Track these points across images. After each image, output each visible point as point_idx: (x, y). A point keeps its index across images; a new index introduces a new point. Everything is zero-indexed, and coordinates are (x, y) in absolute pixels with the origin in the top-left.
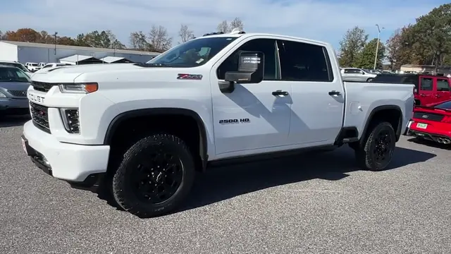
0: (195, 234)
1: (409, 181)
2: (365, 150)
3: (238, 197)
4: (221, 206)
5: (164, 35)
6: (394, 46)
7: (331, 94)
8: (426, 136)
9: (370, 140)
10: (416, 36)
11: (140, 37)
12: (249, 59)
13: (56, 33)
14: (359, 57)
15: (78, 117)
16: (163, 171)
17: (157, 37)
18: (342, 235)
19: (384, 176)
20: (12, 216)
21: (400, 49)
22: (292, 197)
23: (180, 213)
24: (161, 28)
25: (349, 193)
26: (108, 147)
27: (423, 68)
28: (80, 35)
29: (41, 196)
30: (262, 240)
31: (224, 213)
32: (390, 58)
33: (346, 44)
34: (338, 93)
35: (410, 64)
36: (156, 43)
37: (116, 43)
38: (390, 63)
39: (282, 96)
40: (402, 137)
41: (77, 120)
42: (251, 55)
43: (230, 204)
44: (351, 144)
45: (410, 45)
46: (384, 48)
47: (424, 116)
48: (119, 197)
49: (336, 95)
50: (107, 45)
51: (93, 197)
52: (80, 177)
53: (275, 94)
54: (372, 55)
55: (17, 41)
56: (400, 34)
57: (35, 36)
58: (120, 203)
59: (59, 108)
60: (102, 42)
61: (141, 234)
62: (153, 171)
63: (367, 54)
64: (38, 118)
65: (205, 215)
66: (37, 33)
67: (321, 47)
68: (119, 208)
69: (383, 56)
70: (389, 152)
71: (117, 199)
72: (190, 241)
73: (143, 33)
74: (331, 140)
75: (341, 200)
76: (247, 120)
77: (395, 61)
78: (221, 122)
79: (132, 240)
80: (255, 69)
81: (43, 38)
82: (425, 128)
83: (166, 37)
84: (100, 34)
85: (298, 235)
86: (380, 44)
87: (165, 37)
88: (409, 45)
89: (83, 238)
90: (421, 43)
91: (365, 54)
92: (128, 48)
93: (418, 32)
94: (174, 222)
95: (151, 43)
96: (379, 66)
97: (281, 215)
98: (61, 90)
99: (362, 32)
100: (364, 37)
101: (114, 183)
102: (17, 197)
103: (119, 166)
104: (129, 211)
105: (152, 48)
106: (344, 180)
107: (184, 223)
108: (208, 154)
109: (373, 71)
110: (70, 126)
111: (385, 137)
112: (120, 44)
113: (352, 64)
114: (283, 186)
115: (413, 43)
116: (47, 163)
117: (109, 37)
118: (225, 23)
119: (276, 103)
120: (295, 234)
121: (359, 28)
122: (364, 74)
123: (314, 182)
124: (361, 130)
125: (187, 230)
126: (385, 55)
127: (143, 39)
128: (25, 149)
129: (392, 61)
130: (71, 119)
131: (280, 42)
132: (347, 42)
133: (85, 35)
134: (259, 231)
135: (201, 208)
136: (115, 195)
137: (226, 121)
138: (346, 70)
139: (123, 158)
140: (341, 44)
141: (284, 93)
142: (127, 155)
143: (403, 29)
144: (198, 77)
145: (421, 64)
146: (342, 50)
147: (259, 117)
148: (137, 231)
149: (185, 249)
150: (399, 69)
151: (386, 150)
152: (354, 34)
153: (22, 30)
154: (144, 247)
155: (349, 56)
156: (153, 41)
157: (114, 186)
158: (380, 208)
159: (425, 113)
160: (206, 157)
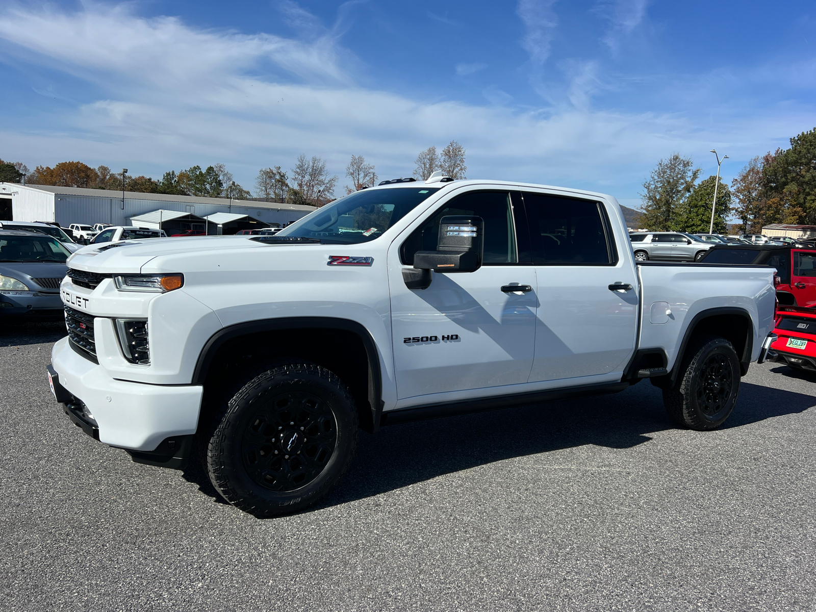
0: (356, 550)
1: (767, 451)
2: (682, 391)
3: (440, 479)
4: (405, 495)
5: (320, 173)
6: (748, 189)
7: (614, 287)
8: (806, 363)
9: (690, 373)
10: (790, 172)
11: (278, 177)
12: (456, 228)
13: (126, 171)
14: (682, 210)
15: (147, 334)
16: (299, 432)
17: (307, 178)
18: (630, 555)
19: (718, 442)
20: (24, 513)
21: (760, 195)
22: (540, 480)
23: (331, 509)
24: (314, 160)
25: (648, 473)
26: (199, 389)
27: (804, 230)
28: (168, 174)
29: (80, 475)
30: (479, 563)
31: (411, 509)
32: (742, 212)
33: (656, 187)
34: (626, 287)
35: (780, 222)
36: (305, 188)
37: (234, 187)
38: (741, 222)
39: (520, 293)
40: (753, 365)
41: (146, 339)
42: (460, 221)
43: (424, 492)
44: (655, 380)
45: (779, 189)
46: (728, 195)
47: (801, 326)
48: (218, 478)
49: (622, 291)
50: (216, 191)
51: (175, 476)
52: (148, 442)
53: (505, 289)
54: (707, 207)
55: (54, 184)
56: (760, 167)
57: (88, 176)
58: (220, 490)
59: (114, 319)
60: (208, 186)
61: (256, 549)
62: (281, 431)
63: (696, 206)
64: (77, 335)
65: (376, 512)
66: (92, 170)
67: (595, 202)
68: (220, 500)
69: (727, 209)
70: (728, 393)
71: (214, 482)
72: (346, 564)
73: (283, 171)
74: (616, 374)
75: (633, 488)
76: (455, 338)
77: (751, 217)
78: (407, 341)
79: (239, 560)
80: (467, 247)
81: (103, 180)
82: (803, 347)
83: (324, 178)
84: (204, 171)
85: (547, 553)
86: (721, 187)
87: (321, 178)
88: (776, 188)
89: (150, 556)
90: (801, 184)
91: (693, 205)
92: (255, 196)
93: (796, 163)
94: (318, 525)
95: (296, 187)
96: (720, 228)
97: (517, 514)
98: (118, 286)
99: (686, 164)
100: (690, 174)
101: (210, 454)
102: (36, 477)
103: (220, 422)
104: (236, 505)
105: (298, 198)
106: (641, 447)
107: (337, 529)
108: (383, 398)
109: (709, 238)
110: (132, 349)
111: (721, 367)
112: (241, 191)
113: (669, 223)
114: (525, 458)
115: (785, 184)
116: (91, 416)
117: (221, 178)
118: (432, 151)
119: (508, 306)
120: (541, 552)
121: (681, 157)
122: (689, 243)
123: (584, 451)
124: (672, 355)
125: (341, 541)
126: (731, 207)
127: (282, 181)
128: (53, 390)
129: (744, 218)
130: (135, 339)
131: (516, 194)
132: (659, 185)
133: (177, 173)
134: (474, 544)
135: (370, 500)
136: (212, 476)
137: (416, 340)
138: (655, 236)
139: (227, 407)
140: (648, 188)
141: (523, 288)
142: (234, 402)
143: (766, 159)
144: (366, 262)
145: (801, 223)
146: (650, 198)
147: (477, 331)
148: (249, 543)
149: (335, 578)
150: (758, 234)
151: (722, 391)
152: (672, 167)
153: (64, 165)
154: (259, 574)
155: (664, 209)
156: (300, 185)
157: (209, 460)
158: (706, 503)
159: (802, 320)
160: (380, 403)
